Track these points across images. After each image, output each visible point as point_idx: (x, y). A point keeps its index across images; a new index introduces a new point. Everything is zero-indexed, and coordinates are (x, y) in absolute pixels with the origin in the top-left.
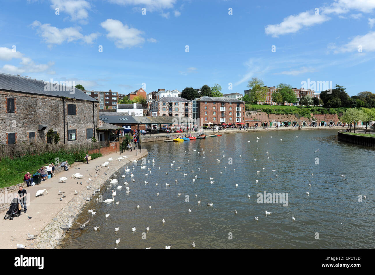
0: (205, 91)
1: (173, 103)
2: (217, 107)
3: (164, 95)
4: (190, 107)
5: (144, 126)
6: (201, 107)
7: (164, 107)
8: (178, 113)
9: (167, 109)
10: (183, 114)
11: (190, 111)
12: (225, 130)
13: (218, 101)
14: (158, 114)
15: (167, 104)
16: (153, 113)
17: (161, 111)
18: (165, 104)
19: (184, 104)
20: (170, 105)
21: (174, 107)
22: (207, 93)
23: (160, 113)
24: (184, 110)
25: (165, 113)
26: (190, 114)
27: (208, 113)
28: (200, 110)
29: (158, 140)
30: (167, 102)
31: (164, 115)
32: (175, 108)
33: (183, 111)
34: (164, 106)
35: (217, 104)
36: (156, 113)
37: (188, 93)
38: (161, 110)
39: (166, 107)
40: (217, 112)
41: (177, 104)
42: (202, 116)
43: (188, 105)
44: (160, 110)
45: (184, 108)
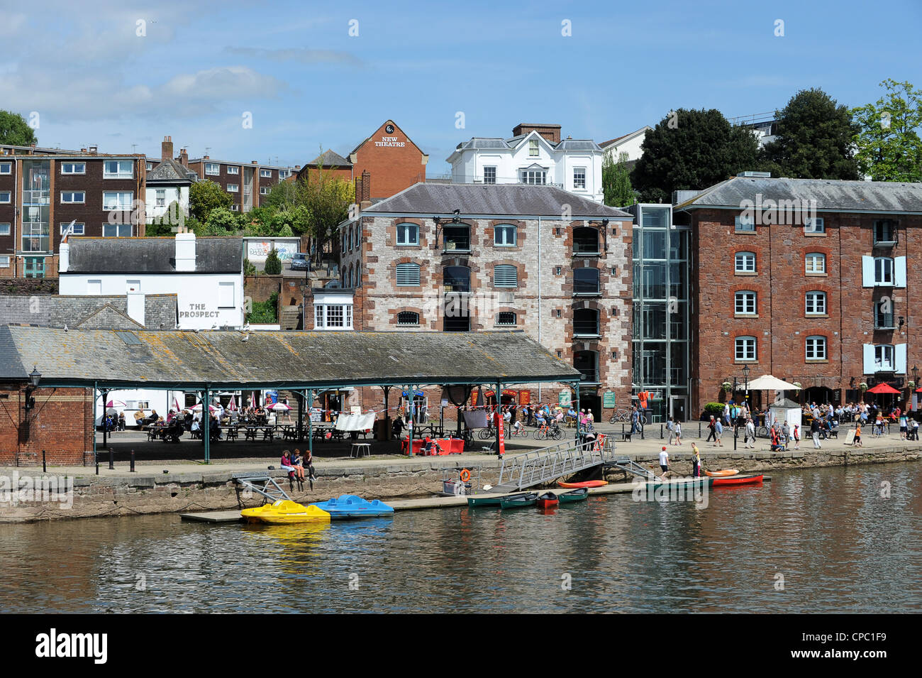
0: (809, 132)
1: (481, 228)
2: (834, 253)
3: (490, 173)
4: (610, 261)
5: (80, 398)
6: (703, 259)
7: (406, 261)
8: (516, 305)
9: (431, 270)
10: (557, 313)
11: (614, 285)
12: (851, 433)
13: (846, 208)
14: (362, 308)
15: (430, 238)
16: (319, 300)
17: (380, 290)
18: (412, 239)
19: (565, 237)
20: (452, 247)
21: (483, 256)
22: (820, 153)
23: (372, 306)
24: (562, 281)
25: (411, 304)
26: (615, 312)
27: (765, 303)
28: (695, 279)
29: (158, 508)
30: (431, 224)
31: (408, 317)
32: (494, 265)
33: (558, 285)
34: (410, 254)
35: (834, 232)
36: (345, 300)
37: (684, 153)
38: (380, 278)
39: (420, 256)
40: (835, 296)
41: (510, 232)
42: (714, 327)
43: (596, 241)
44: (371, 278)
45: (566, 263)
